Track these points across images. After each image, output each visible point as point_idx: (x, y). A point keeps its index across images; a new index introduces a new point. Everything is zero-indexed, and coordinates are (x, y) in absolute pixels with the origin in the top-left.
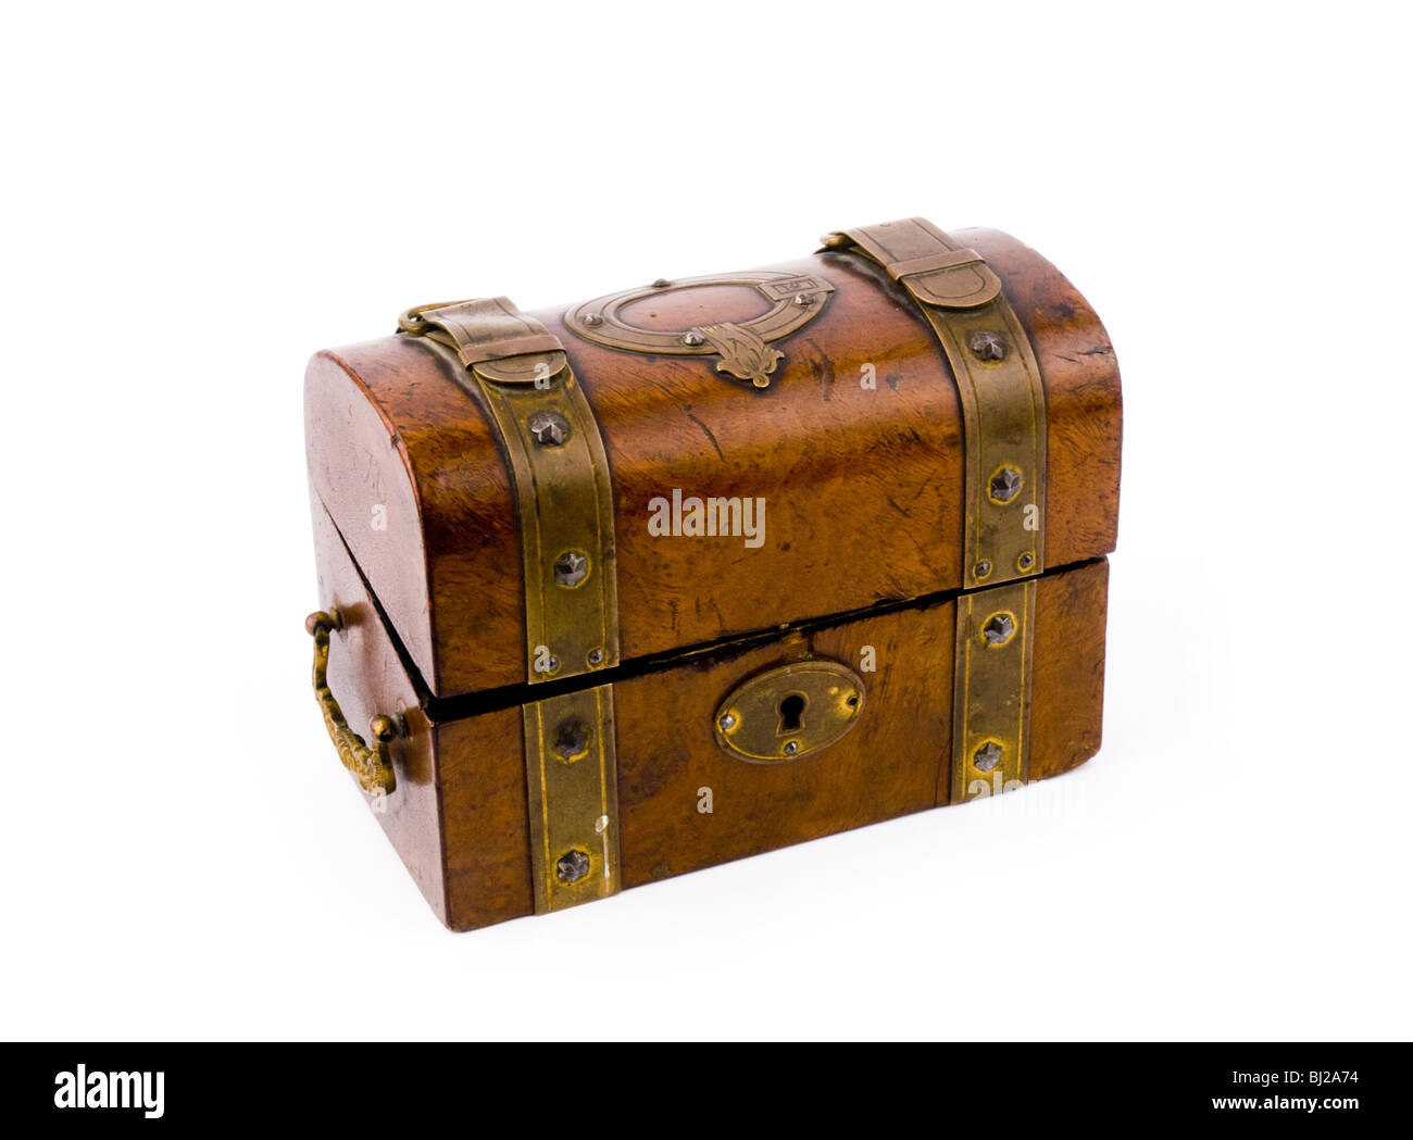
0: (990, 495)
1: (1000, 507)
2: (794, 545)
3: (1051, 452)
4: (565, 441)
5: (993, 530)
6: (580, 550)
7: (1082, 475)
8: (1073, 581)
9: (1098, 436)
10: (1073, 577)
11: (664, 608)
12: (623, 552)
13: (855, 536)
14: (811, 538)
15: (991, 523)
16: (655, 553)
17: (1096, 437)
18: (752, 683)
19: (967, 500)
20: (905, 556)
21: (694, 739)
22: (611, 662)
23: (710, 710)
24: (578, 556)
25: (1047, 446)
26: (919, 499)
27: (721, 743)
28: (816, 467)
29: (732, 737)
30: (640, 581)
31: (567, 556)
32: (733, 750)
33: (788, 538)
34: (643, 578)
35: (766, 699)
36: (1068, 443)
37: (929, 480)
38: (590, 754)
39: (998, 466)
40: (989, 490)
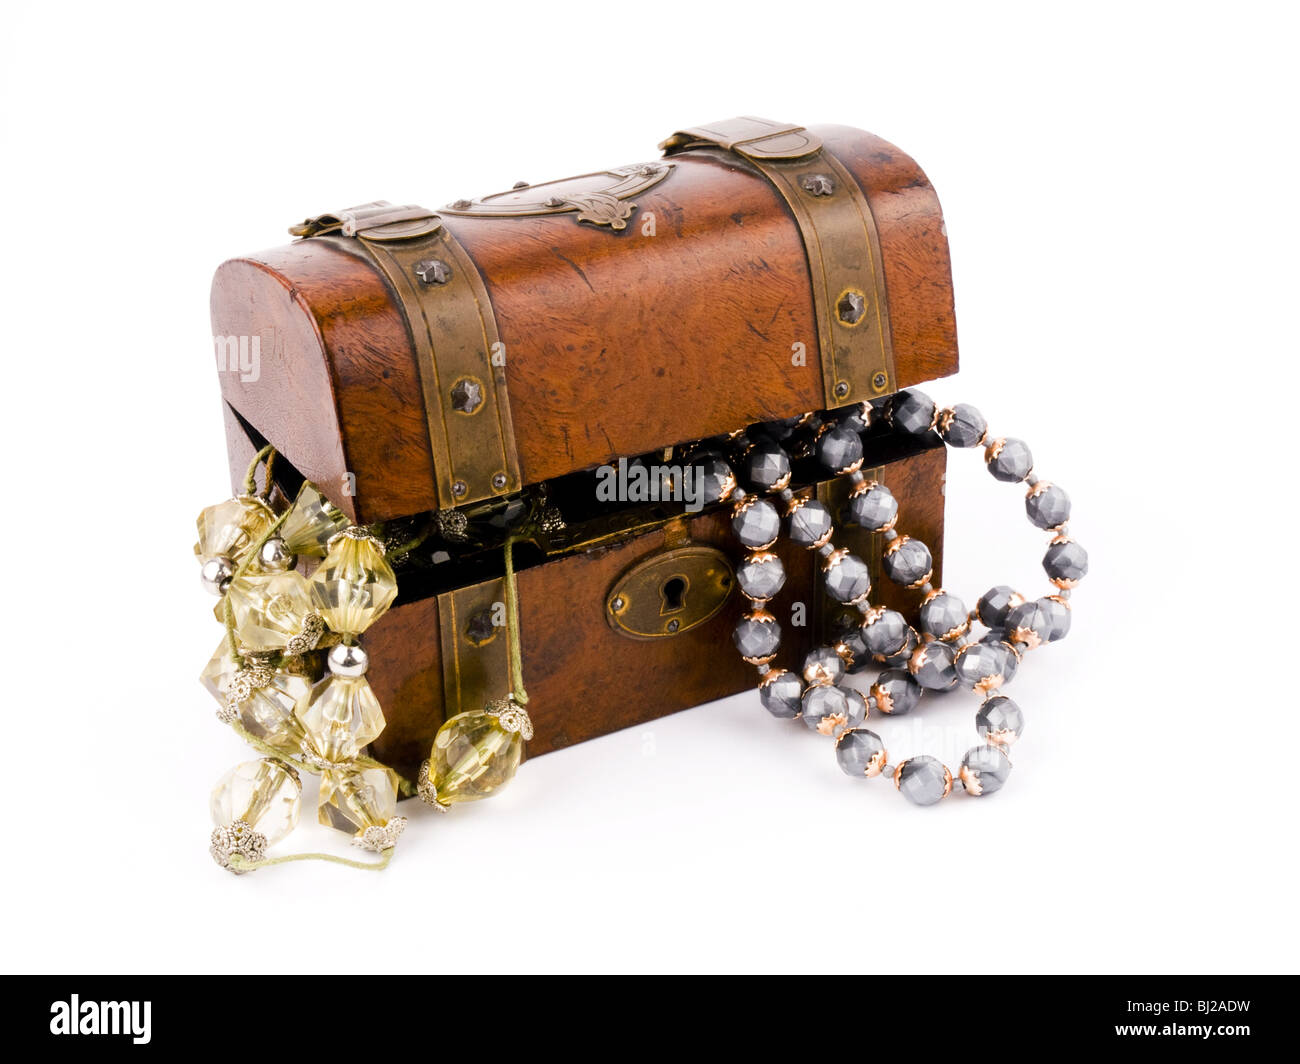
0: (838, 317)
1: (849, 330)
2: (667, 370)
3: (888, 276)
4: (447, 281)
5: (846, 352)
6: (473, 378)
7: (919, 298)
8: (916, 466)
9: (927, 259)
10: (916, 463)
11: (555, 434)
12: (512, 378)
13: (722, 361)
14: (683, 363)
15: (842, 344)
16: (543, 380)
17: (926, 262)
18: (639, 568)
19: (819, 323)
20: (769, 379)
21: (588, 622)
22: (513, 485)
23: (602, 593)
24: (472, 383)
25: (884, 272)
26: (774, 323)
27: (612, 624)
28: (677, 294)
29: (621, 618)
30: (531, 407)
31: (463, 383)
32: (622, 629)
33: (661, 363)
34: (534, 405)
35: (651, 582)
36: (900, 267)
37: (781, 305)
38: (498, 639)
39: (842, 290)
40: (837, 313)
